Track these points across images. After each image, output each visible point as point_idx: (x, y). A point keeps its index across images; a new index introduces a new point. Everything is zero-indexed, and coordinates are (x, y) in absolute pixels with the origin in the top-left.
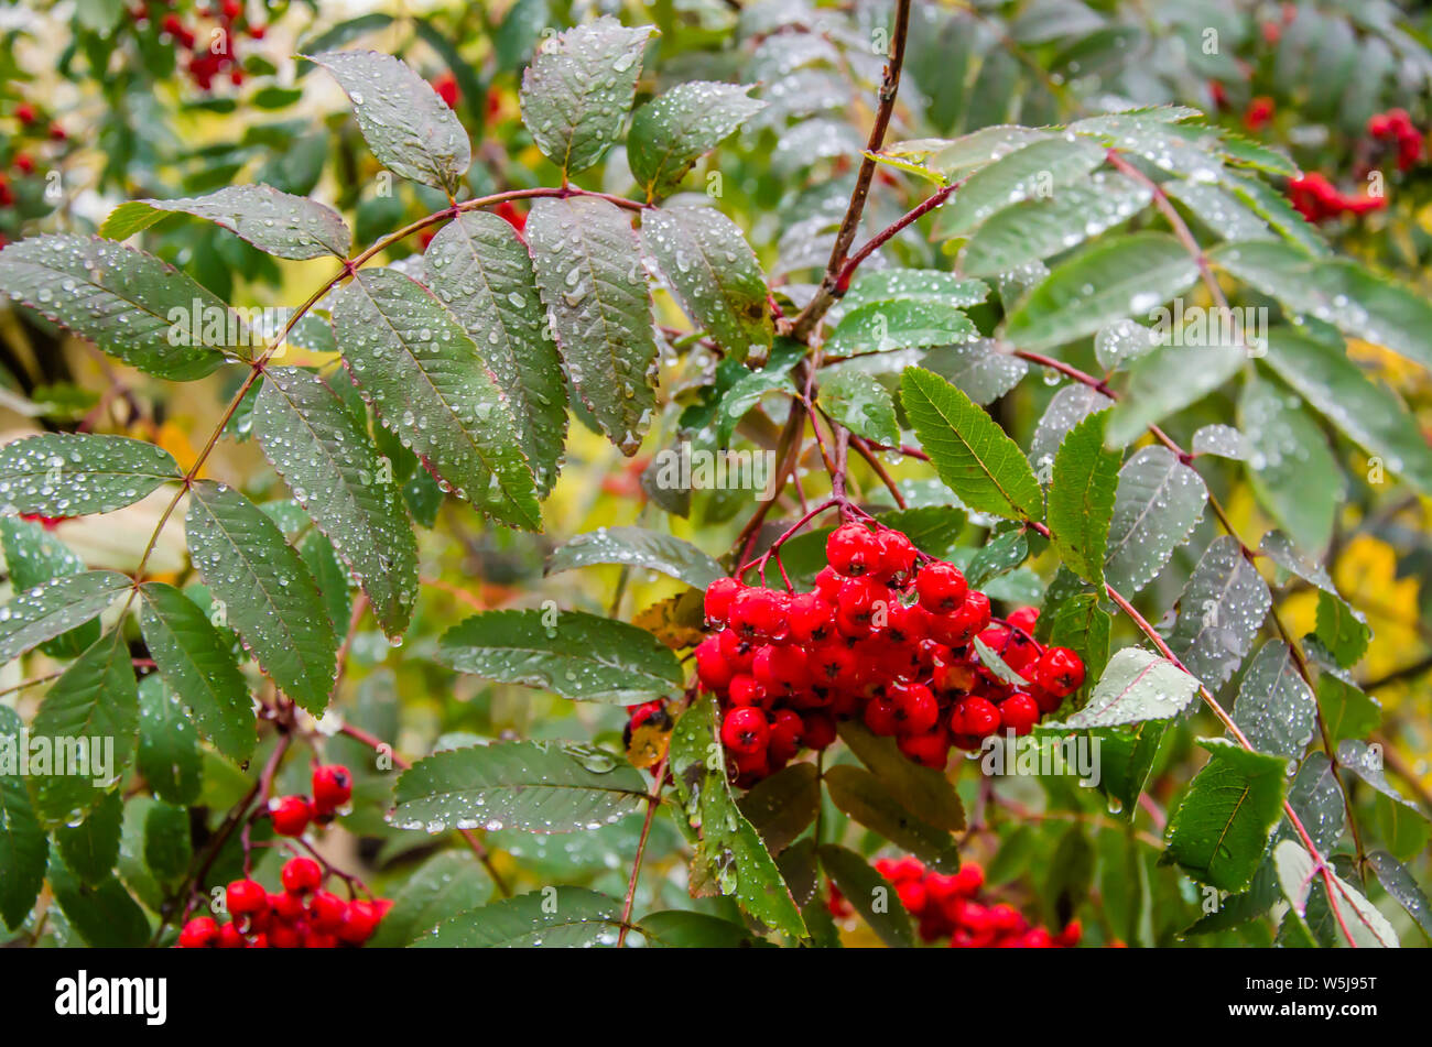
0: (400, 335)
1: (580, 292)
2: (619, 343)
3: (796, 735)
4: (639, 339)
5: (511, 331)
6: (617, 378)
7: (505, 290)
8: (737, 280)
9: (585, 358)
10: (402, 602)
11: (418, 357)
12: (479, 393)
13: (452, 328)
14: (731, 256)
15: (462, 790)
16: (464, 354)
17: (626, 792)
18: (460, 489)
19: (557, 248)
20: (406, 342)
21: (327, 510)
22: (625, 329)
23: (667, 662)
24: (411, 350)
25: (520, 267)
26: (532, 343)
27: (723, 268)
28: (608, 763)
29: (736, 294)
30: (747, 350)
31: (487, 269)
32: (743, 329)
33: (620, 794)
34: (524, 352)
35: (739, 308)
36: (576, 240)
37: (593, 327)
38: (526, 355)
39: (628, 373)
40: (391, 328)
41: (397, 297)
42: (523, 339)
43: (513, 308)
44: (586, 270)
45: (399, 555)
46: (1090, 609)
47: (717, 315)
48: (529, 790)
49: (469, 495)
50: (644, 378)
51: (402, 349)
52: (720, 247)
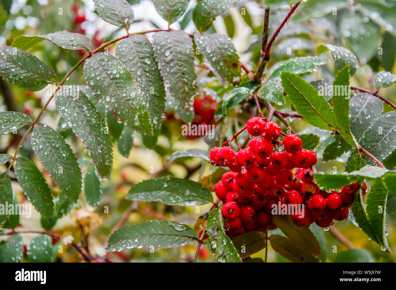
0: (106, 73)
1: (170, 58)
2: (183, 74)
3: (252, 214)
4: (190, 72)
5: (145, 71)
6: (183, 86)
7: (143, 58)
8: (228, 55)
9: (171, 79)
10: (106, 164)
11: (112, 79)
12: (132, 90)
13: (124, 69)
14: (226, 47)
15: (130, 238)
16: (128, 77)
17: (190, 237)
18: (125, 122)
19: (162, 44)
20: (108, 75)
21: (79, 130)
22: (185, 69)
23: (207, 194)
24: (110, 77)
25: (149, 50)
26: (153, 75)
27: (223, 51)
28: (183, 228)
29: (228, 59)
30: (232, 79)
31: (138, 52)
32: (230, 71)
33: (187, 238)
34: (150, 78)
35: (229, 64)
36: (169, 42)
37: (174, 69)
38: (150, 79)
39: (186, 84)
40: (103, 71)
41: (106, 61)
42: (149, 74)
43: (146, 64)
44: (172, 51)
45: (105, 148)
46: (358, 160)
47: (221, 67)
48: (154, 236)
49: (128, 124)
50: (192, 85)
51: (106, 77)
52: (222, 44)
